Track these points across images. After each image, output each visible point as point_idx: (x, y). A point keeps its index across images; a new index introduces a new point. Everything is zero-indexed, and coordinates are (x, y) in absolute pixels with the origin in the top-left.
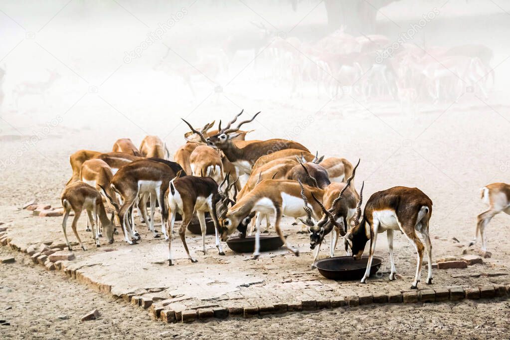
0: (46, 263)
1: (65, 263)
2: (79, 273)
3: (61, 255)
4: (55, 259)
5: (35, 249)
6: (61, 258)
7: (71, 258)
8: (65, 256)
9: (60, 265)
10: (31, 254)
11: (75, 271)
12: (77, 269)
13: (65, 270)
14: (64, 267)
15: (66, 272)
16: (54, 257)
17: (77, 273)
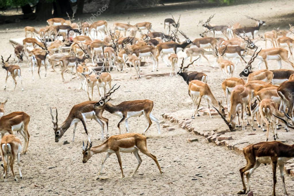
0: (216, 141)
1: (227, 142)
2: (236, 147)
3: (224, 137)
4: (221, 139)
5: (208, 134)
6: (224, 139)
7: (230, 139)
8: (226, 138)
9: (224, 142)
10: (207, 136)
11: (234, 146)
12: (235, 145)
13: (227, 145)
14: (226, 144)
15: (228, 147)
16: (220, 138)
17: (235, 147)
